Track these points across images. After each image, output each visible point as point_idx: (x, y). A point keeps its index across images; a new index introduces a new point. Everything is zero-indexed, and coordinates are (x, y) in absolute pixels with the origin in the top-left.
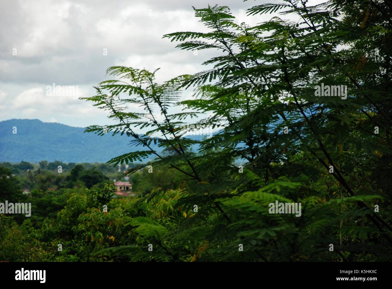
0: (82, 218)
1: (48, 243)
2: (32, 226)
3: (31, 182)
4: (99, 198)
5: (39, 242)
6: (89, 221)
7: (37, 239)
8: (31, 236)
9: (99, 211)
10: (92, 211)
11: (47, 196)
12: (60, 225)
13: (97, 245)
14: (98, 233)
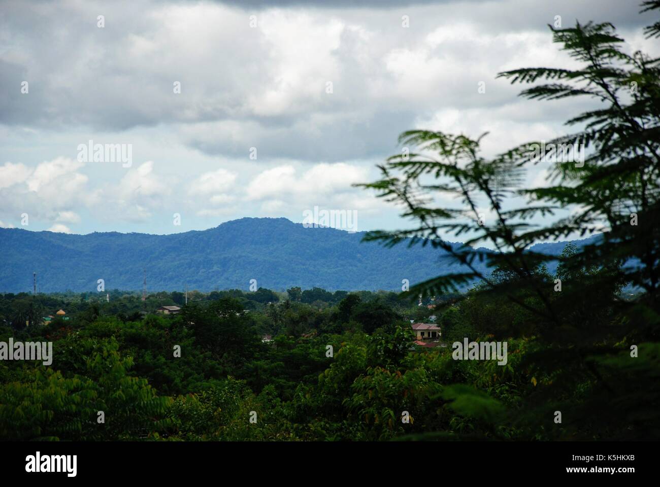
0: (359, 385)
1: (305, 425)
2: (277, 397)
3: (274, 323)
4: (387, 350)
5: (289, 423)
6: (372, 389)
7: (286, 417)
8: (277, 412)
9: (386, 373)
10: (376, 373)
11: (301, 347)
12: (323, 396)
13: (384, 430)
14: (386, 410)
